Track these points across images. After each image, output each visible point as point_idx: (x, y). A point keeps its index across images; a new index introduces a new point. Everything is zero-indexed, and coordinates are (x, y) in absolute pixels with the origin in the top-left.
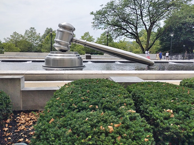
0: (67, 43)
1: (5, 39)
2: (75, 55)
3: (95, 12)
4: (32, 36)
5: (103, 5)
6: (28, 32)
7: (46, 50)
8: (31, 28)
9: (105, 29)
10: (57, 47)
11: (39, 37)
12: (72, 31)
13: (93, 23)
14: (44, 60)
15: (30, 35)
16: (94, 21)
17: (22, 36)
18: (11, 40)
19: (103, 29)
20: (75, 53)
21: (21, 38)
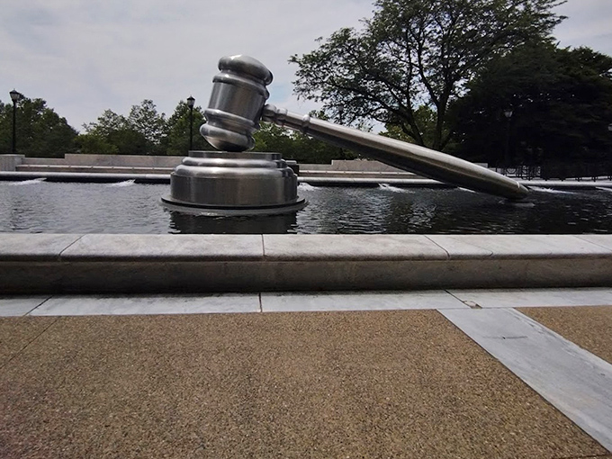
0: (247, 123)
1: (85, 126)
2: (274, 163)
3: (300, 57)
4: (147, 119)
5: (321, 38)
6: (137, 111)
7: (178, 152)
8: (146, 102)
9: (325, 100)
10: (213, 134)
11: (161, 121)
12: (262, 82)
13: (297, 83)
14: (168, 176)
15: (141, 117)
16: (299, 78)
17: (123, 119)
18: (99, 128)
19: (320, 99)
20: (273, 158)
21: (122, 124)
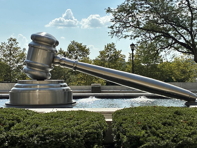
2: (59, 85)
13: (112, 27)
